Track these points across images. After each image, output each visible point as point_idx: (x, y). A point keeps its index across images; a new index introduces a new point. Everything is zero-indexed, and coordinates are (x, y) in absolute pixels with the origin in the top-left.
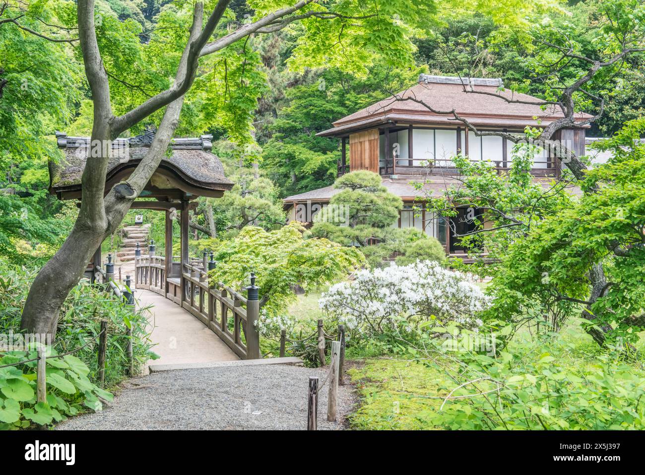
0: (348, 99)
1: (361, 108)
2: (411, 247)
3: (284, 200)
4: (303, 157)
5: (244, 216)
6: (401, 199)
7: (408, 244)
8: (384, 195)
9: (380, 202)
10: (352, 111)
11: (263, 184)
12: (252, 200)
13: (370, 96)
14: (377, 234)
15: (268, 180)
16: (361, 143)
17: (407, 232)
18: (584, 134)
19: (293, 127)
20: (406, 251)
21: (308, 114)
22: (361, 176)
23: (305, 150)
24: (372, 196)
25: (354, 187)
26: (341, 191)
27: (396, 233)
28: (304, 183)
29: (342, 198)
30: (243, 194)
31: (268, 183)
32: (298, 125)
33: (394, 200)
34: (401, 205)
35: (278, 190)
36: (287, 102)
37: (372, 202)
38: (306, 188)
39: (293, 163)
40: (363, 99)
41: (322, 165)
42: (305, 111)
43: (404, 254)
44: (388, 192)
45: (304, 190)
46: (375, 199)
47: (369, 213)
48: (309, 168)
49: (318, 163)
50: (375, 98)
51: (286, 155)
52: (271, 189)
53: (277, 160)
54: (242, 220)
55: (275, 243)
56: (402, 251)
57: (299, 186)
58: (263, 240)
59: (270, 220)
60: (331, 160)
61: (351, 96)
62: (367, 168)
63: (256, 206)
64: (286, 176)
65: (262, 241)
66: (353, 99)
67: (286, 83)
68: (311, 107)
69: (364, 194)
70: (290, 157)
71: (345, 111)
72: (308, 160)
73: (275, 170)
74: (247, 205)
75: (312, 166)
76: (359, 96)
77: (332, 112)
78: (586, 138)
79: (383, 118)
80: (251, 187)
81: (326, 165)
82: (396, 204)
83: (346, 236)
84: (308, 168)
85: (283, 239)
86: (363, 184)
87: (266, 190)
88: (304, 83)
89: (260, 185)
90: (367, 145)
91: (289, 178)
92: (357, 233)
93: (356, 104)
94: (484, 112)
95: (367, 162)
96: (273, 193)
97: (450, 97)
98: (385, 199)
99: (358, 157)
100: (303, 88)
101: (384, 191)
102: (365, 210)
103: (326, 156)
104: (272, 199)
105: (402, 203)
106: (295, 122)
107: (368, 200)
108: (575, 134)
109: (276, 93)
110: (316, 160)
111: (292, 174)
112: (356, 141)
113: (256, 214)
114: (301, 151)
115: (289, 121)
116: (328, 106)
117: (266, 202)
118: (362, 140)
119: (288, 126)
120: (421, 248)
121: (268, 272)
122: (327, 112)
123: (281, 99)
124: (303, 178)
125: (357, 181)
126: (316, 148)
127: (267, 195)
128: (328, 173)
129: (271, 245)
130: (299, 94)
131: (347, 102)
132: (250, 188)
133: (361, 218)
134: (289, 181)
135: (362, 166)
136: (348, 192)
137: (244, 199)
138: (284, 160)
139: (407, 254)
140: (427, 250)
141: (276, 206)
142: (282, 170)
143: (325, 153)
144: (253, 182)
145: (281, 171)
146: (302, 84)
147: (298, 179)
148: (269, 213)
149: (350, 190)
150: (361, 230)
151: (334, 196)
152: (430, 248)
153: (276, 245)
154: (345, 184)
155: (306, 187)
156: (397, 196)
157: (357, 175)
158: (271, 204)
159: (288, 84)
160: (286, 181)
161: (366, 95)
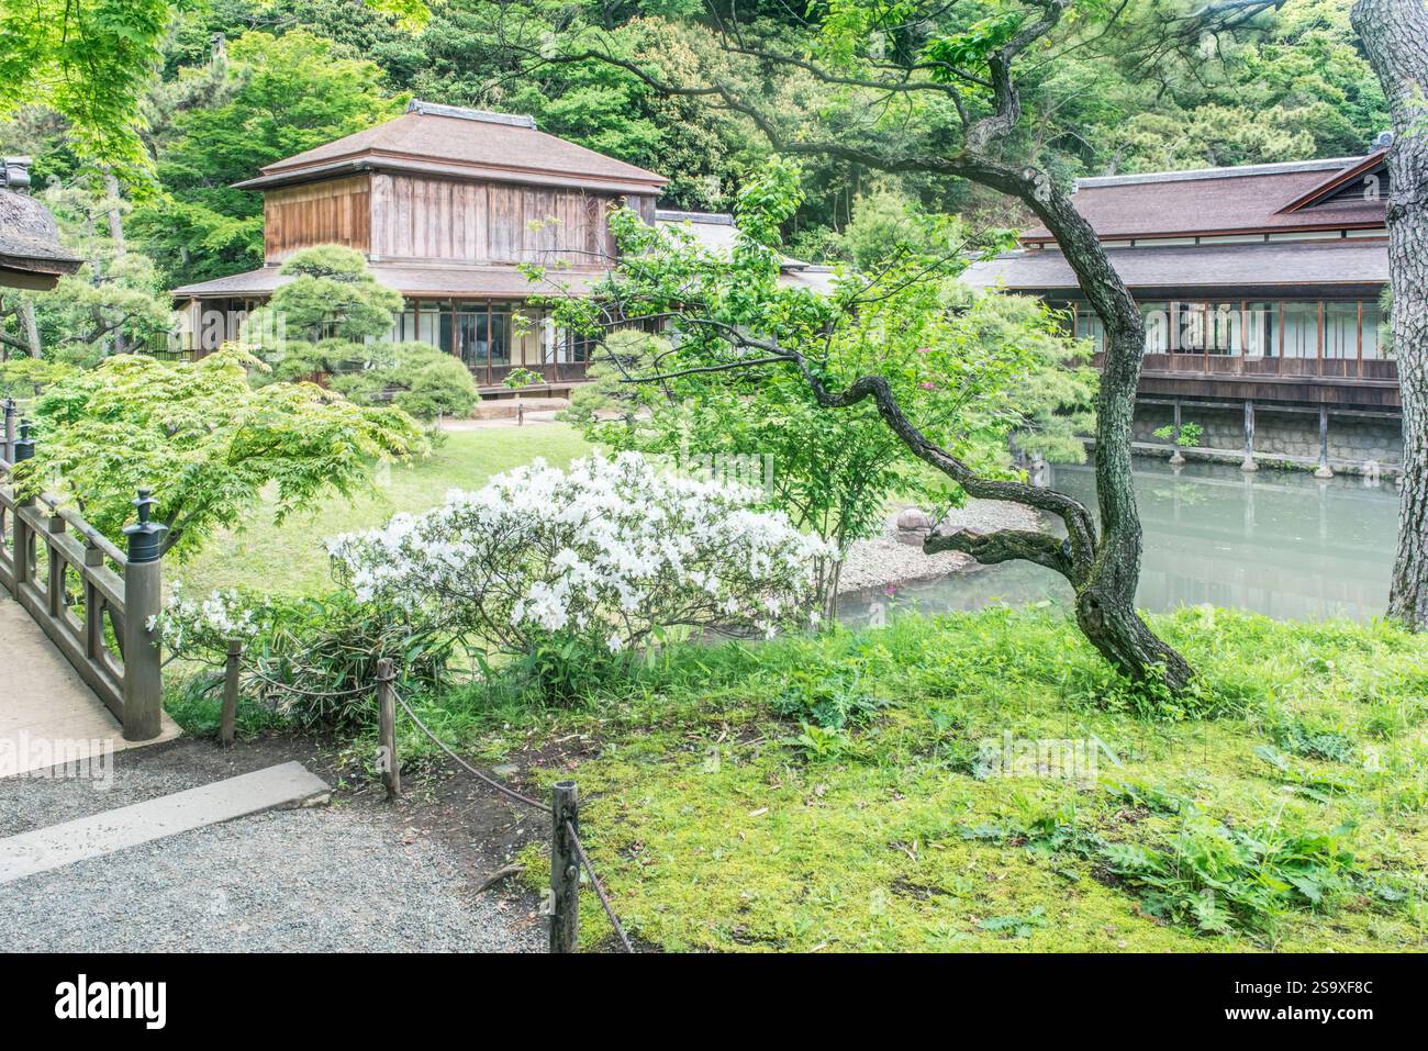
0: (284, 136)
1: (305, 149)
2: (419, 375)
3: (173, 293)
4: (204, 223)
5: (97, 319)
6: (400, 294)
7: (415, 371)
8: (371, 287)
9: (365, 299)
10: (289, 153)
11: (136, 265)
12: (114, 291)
13: (320, 133)
14: (360, 355)
15: (144, 258)
16: (335, 198)
17: (411, 350)
18: (654, 205)
19: (188, 174)
20: (410, 383)
21: (213, 155)
22: (329, 254)
23: (207, 212)
24: (351, 288)
25: (316, 272)
26: (293, 280)
27: (391, 352)
28: (204, 264)
29: (296, 292)
30: (96, 281)
31: (145, 264)
32: (196, 173)
33: (389, 296)
34: (400, 304)
35: (161, 275)
36: (175, 134)
37: (351, 297)
38: (207, 275)
39: (186, 232)
40: (309, 136)
41: (239, 238)
42: (209, 149)
43: (407, 388)
44: (378, 281)
45: (203, 277)
46: (357, 294)
47: (342, 318)
48: (214, 241)
49: (231, 235)
50: (329, 136)
51: (174, 219)
52: (149, 272)
53: (156, 227)
54: (93, 325)
55: (190, 394)
56: (405, 383)
57: (195, 271)
58: (159, 386)
59: (148, 327)
60: (253, 229)
61: (290, 131)
62: (346, 242)
63: (122, 304)
64: (172, 254)
65: (157, 389)
66: (292, 135)
67: (176, 101)
68: (220, 145)
69: (337, 285)
70: (182, 223)
71: (277, 154)
72: (213, 228)
73: (153, 243)
74: (105, 302)
75: (221, 239)
76: (301, 132)
77: (255, 153)
78: (658, 212)
79: (357, 161)
80: (112, 270)
81: (244, 237)
82: (393, 303)
83: (304, 359)
84: (212, 242)
85: (211, 386)
86: (335, 268)
87: (140, 275)
88: (207, 106)
89: (132, 266)
90: (347, 202)
91: (176, 256)
92: (324, 352)
93: (297, 143)
94: (514, 163)
95: (347, 231)
96: (152, 280)
97: (459, 137)
98: (374, 294)
99: (329, 221)
100: (204, 114)
101: (370, 280)
102: (335, 313)
103: (244, 223)
104: (153, 291)
105: (403, 302)
106: (190, 166)
107: (344, 296)
108: (643, 203)
109: (158, 117)
110: (226, 229)
111: (183, 251)
112: (327, 195)
113: (120, 317)
114: (200, 214)
115: (181, 166)
116: (250, 145)
117: (143, 296)
118: (337, 193)
119: (178, 172)
120: (438, 378)
121: (182, 475)
122: (247, 153)
123: (166, 130)
124: (203, 257)
125: (324, 263)
126: (225, 208)
127: (143, 283)
128: (248, 250)
129: (177, 398)
130: (197, 123)
131: (281, 140)
132: (110, 271)
133: (326, 327)
134: (178, 261)
135: (337, 237)
136: (306, 280)
137: (98, 291)
138: (168, 229)
139: (414, 388)
140: (448, 380)
141: (160, 303)
142: (165, 244)
143: (242, 217)
144: (115, 261)
145: (162, 246)
146: (203, 107)
147: (194, 259)
148: (146, 315)
149: (310, 277)
150: (332, 348)
151: (281, 288)
152: (452, 376)
153: (193, 399)
154: (300, 268)
155: (207, 272)
156: (393, 290)
157: (323, 253)
158: (150, 299)
159: (179, 104)
160: (171, 262)
161: (314, 131)
